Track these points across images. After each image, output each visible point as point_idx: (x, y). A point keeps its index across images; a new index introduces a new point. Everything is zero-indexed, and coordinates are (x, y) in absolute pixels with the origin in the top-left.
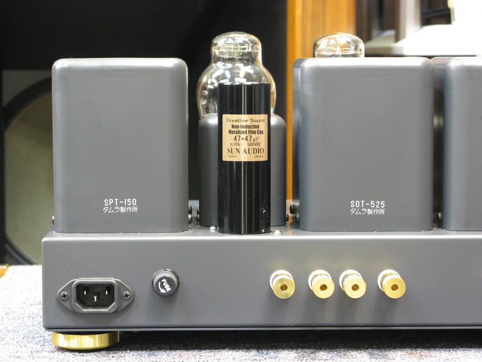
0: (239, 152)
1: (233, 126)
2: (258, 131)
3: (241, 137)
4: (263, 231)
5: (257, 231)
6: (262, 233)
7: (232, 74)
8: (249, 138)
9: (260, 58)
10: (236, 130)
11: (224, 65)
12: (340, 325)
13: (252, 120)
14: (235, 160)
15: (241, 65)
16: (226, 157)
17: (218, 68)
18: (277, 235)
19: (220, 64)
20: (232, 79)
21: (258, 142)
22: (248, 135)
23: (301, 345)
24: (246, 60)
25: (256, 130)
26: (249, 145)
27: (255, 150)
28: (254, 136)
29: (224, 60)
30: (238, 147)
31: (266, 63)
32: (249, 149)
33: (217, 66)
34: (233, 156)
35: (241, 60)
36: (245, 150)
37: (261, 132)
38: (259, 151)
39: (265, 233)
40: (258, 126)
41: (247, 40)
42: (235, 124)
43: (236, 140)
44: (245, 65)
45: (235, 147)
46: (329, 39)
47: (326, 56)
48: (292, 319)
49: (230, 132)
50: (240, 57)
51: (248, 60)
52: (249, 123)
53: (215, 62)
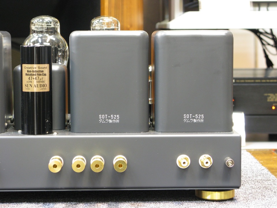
0: (31, 86)
1: (28, 71)
2: (43, 74)
3: (33, 78)
4: (47, 133)
5: (44, 133)
6: (46, 134)
7: (42, 40)
8: (37, 78)
9: (59, 31)
10: (30, 73)
11: (37, 35)
12: (92, 188)
13: (39, 68)
14: (30, 91)
15: (47, 35)
16: (25, 90)
17: (34, 37)
18: (55, 135)
19: (35, 35)
20: (42, 43)
21: (43, 80)
22: (36, 76)
23: (71, 199)
24: (50, 32)
25: (42, 73)
26: (37, 82)
27: (41, 85)
28: (41, 77)
29: (38, 32)
30: (31, 83)
31: (62, 34)
32: (37, 85)
33: (33, 36)
34: (28, 89)
35: (47, 32)
36: (35, 85)
37: (45, 75)
38: (44, 86)
39: (48, 134)
40: (43, 71)
41: (51, 20)
42: (29, 70)
43: (30, 79)
44: (50, 35)
45: (30, 83)
46: (100, 20)
47: (97, 30)
48: (63, 185)
49: (26, 74)
50: (46, 30)
51: (51, 32)
52: (37, 69)
53: (32, 33)
